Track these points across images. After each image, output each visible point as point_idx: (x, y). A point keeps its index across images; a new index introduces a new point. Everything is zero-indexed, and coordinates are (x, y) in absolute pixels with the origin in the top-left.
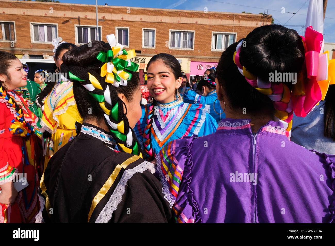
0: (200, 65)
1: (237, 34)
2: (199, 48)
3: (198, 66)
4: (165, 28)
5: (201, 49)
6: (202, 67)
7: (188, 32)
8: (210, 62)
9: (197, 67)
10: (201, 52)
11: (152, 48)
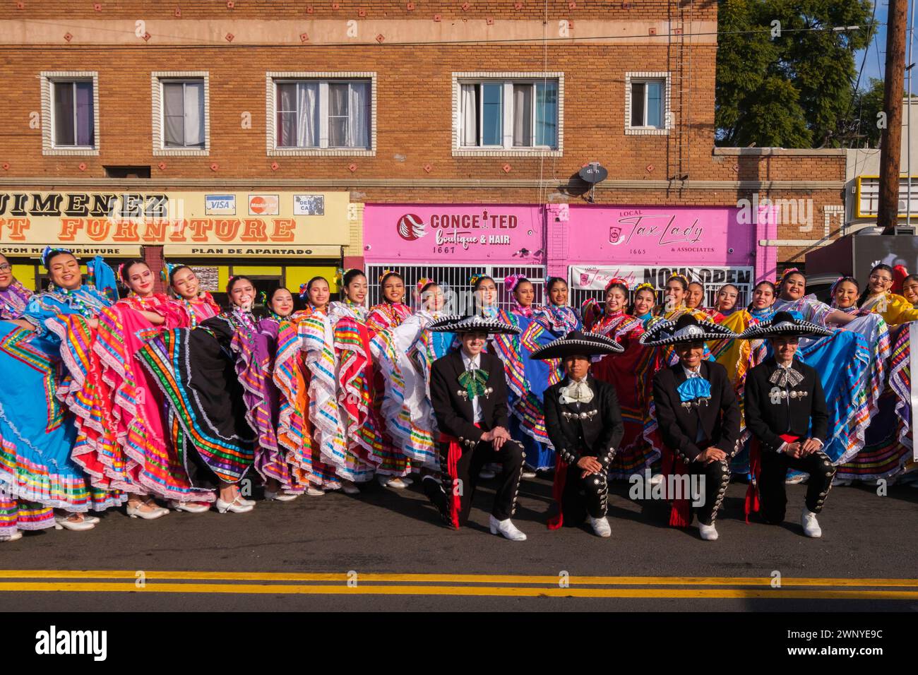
0: (410, 218)
1: (567, 78)
2: (398, 143)
3: (403, 222)
4: (248, 66)
5: (408, 151)
6: (422, 227)
7: (351, 78)
8: (450, 202)
9: (398, 229)
10: (406, 161)
11: (197, 152)
